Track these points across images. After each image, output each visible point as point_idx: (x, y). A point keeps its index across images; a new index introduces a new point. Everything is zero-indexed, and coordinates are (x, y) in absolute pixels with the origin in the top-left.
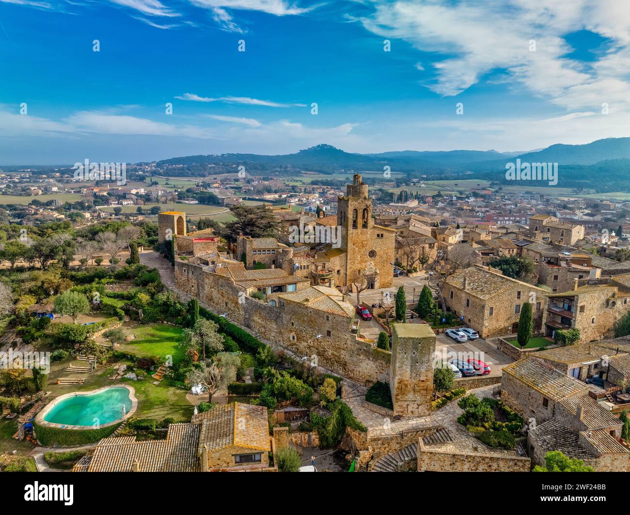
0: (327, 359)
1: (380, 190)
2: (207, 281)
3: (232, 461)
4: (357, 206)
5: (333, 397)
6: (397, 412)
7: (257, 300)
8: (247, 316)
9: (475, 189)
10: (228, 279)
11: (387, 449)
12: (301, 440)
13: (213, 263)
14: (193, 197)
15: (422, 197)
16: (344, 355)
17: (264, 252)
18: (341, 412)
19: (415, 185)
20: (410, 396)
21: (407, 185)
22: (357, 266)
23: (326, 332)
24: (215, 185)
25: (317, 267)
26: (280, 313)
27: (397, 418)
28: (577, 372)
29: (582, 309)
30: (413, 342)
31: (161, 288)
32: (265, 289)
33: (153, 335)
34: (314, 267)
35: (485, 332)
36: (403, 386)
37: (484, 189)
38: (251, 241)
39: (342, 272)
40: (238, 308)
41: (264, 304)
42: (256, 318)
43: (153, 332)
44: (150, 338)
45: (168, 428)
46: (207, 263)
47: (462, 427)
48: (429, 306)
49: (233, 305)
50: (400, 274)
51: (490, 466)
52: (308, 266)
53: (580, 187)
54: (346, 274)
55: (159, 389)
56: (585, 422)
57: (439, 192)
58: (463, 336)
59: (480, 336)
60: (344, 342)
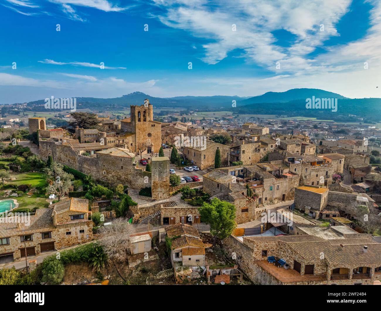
0: (122, 181)
1: (171, 117)
2: (58, 149)
3: (69, 219)
4: (140, 110)
5: (122, 193)
6: (153, 198)
7: (85, 156)
8: (80, 166)
9: (224, 116)
10: (69, 147)
11: (148, 213)
12: (107, 215)
13: (61, 140)
14: (52, 123)
15: (194, 121)
16: (130, 177)
17: (91, 136)
18: (126, 200)
19: (191, 114)
20: (159, 189)
21: (187, 114)
22: (141, 141)
23: (121, 167)
24: (67, 116)
25: (119, 141)
26: (97, 161)
27: (154, 200)
28: (233, 173)
29: (244, 152)
30: (159, 163)
31: (31, 154)
32: (90, 152)
33: (27, 177)
34: (118, 142)
35: (202, 167)
36: (156, 185)
37: (229, 116)
38: (83, 130)
39: (133, 144)
40: (75, 162)
41: (89, 157)
42: (85, 166)
43: (27, 176)
44: (25, 178)
45: (35, 212)
46: (57, 141)
47: (183, 201)
48: (176, 157)
49: (73, 160)
50: (166, 147)
51: (192, 212)
52: (114, 141)
53: (280, 114)
54: (136, 146)
55: (31, 199)
56: (231, 190)
57: (204, 118)
58: (191, 169)
59: (200, 169)
60: (130, 171)
